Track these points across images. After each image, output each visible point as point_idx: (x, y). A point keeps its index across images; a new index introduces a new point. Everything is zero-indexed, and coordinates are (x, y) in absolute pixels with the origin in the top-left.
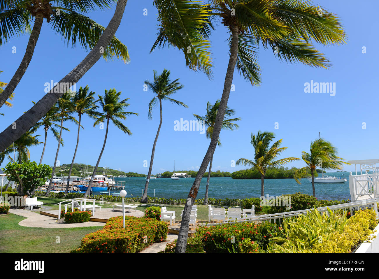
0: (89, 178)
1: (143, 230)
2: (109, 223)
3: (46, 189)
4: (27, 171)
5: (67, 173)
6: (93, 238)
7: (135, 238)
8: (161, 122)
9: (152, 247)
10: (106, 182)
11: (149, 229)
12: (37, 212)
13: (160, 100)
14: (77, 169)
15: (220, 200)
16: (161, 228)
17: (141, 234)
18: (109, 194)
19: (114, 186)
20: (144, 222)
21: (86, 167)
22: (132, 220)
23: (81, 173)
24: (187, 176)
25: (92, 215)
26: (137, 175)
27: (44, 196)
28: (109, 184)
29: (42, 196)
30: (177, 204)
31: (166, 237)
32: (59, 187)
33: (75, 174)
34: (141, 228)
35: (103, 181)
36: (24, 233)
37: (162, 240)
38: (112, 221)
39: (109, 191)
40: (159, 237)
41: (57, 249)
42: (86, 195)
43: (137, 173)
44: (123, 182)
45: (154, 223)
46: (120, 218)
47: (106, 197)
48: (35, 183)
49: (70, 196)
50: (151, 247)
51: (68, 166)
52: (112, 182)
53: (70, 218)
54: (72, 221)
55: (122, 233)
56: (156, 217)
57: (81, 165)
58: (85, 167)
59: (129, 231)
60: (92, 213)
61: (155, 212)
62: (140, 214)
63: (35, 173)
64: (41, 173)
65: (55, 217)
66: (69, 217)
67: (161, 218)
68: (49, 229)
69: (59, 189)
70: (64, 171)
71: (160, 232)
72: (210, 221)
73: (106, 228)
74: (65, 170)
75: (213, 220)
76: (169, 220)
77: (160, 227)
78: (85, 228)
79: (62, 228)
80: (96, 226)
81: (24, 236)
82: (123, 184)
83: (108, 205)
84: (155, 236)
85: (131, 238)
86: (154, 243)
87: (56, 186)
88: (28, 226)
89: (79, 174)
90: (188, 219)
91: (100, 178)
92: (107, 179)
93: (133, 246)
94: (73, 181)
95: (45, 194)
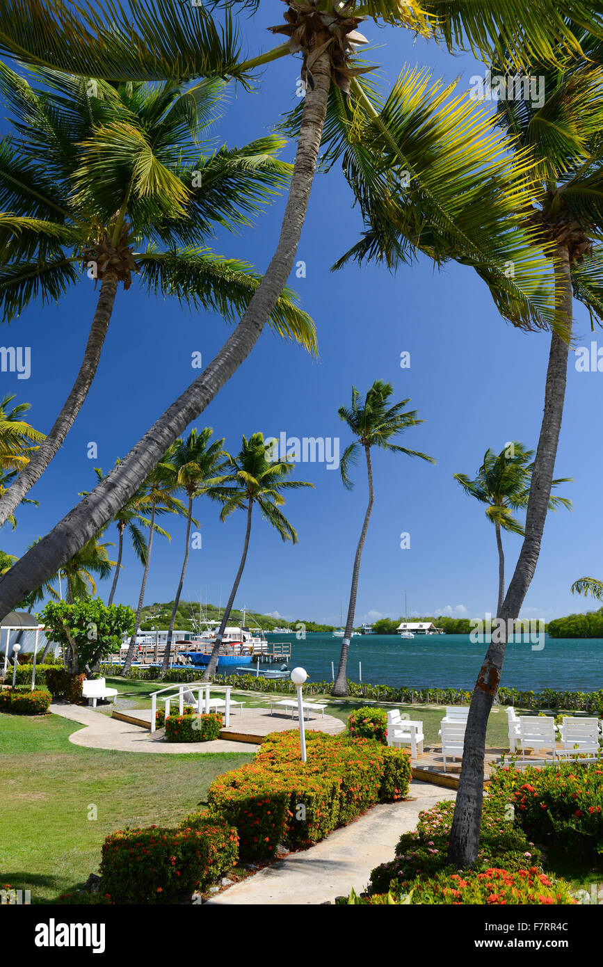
0: (209, 633)
1: (350, 770)
2: (268, 746)
3: (122, 659)
4: (85, 620)
5: (164, 622)
6: (234, 785)
7: (333, 791)
8: (371, 502)
9: (375, 815)
10: (247, 645)
11: (366, 768)
12: (107, 714)
13: (367, 450)
14: (183, 615)
15: (530, 695)
16: (392, 766)
17: (348, 779)
18: (256, 672)
19: (266, 654)
20: (350, 749)
21: (204, 609)
22: (319, 741)
23: (193, 622)
24: (434, 630)
25: (224, 724)
26: (313, 628)
27: (117, 675)
28: (255, 649)
29: (114, 675)
30: (420, 701)
31: (406, 788)
32: (147, 655)
33: (179, 624)
34: (346, 764)
35: (242, 641)
36: (81, 761)
37: (396, 797)
38: (274, 742)
39: (256, 666)
40: (390, 789)
41: (152, 806)
42: (208, 675)
43: (314, 623)
44: (284, 645)
45: (375, 753)
46: (292, 734)
47: (252, 681)
48: (101, 648)
49: (172, 677)
50: (370, 815)
51: (166, 607)
52: (260, 645)
53: (177, 730)
54: (181, 738)
55: (301, 774)
56: (374, 736)
57: (193, 605)
58: (201, 609)
59: (317, 772)
60: (224, 718)
61: (373, 721)
62: (335, 725)
63: (102, 624)
64: (112, 624)
65: (144, 727)
66: (175, 727)
67: (389, 739)
68: (134, 754)
69: (148, 660)
70: (156, 619)
71: (392, 776)
72: (512, 750)
73: (261, 760)
74: (158, 616)
75: (523, 747)
76: (410, 744)
77: (390, 762)
78: (211, 755)
79: (160, 754)
80: (235, 751)
81: (81, 770)
82: (287, 649)
83: (257, 699)
84: (379, 786)
85: (325, 790)
86: (377, 803)
87: (142, 653)
88: (88, 744)
89: (188, 626)
90: (479, 751)
91: (233, 635)
92: (250, 638)
93: (330, 810)
94: (177, 643)
95: (119, 672)
